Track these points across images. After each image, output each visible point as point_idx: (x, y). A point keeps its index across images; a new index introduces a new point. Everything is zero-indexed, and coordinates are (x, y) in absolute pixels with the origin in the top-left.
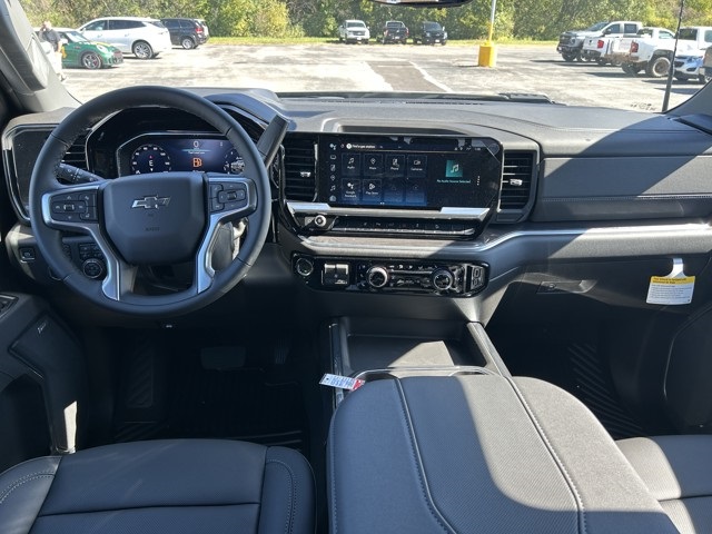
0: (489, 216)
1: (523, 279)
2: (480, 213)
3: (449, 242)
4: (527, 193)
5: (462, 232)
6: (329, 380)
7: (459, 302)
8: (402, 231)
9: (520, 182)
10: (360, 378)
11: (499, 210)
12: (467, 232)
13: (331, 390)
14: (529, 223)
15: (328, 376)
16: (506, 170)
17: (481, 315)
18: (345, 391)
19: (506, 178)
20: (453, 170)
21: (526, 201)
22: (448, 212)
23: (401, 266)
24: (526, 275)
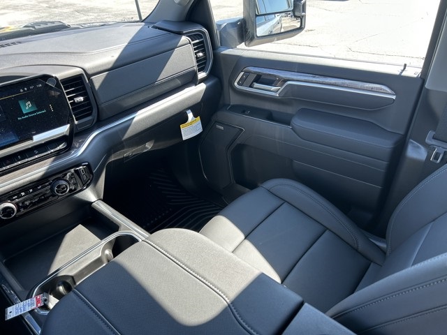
0: (71, 130)
1: (112, 159)
2: (64, 130)
3: (52, 159)
4: (90, 104)
5: (58, 148)
6: (12, 312)
7: (80, 195)
8: (8, 167)
9: (81, 99)
10: (37, 295)
11: (76, 122)
12: (61, 147)
13: (19, 319)
14: (100, 123)
15: (9, 309)
16: (68, 93)
17: (97, 194)
18: (31, 312)
19: (70, 99)
20: (27, 107)
21: (91, 109)
22: (39, 138)
23: (23, 194)
24: (113, 156)
